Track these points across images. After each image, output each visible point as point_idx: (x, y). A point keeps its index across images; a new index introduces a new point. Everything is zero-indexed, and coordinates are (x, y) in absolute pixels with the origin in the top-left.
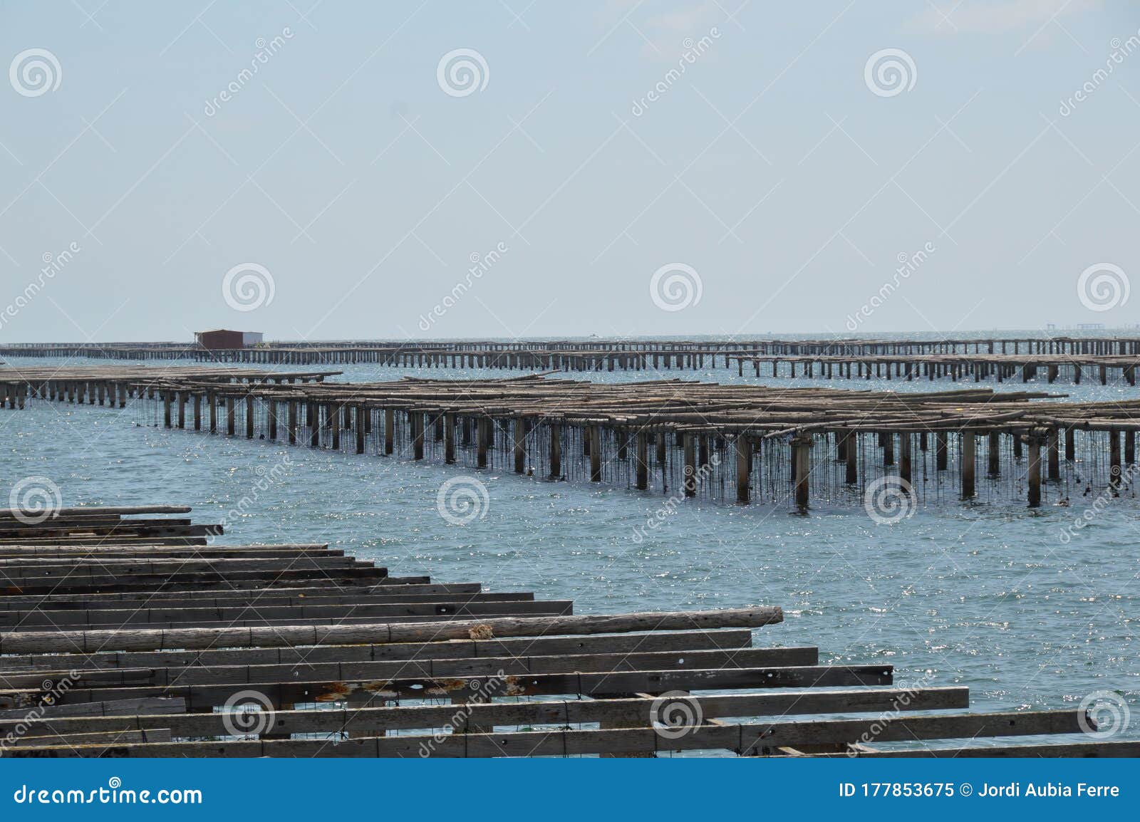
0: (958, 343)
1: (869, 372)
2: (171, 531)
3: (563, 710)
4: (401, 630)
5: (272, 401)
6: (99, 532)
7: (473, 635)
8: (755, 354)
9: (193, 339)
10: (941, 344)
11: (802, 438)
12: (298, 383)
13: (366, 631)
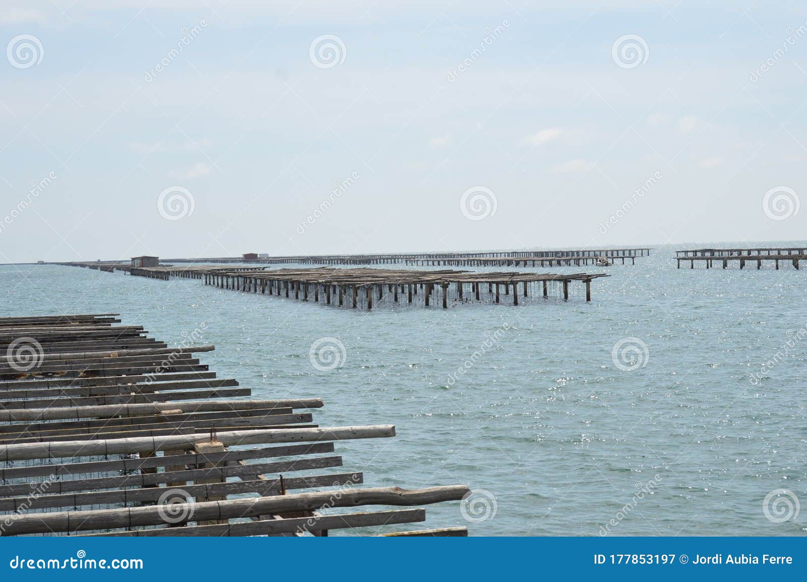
0: (484, 254)
1: (464, 264)
2: (104, 322)
3: (80, 381)
4: (88, 355)
5: (233, 277)
6: (80, 322)
7: (112, 356)
8: (414, 258)
9: (242, 256)
10: (479, 254)
11: (370, 287)
12: (250, 270)
13: (77, 355)
